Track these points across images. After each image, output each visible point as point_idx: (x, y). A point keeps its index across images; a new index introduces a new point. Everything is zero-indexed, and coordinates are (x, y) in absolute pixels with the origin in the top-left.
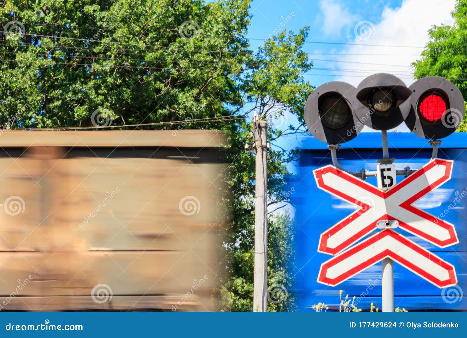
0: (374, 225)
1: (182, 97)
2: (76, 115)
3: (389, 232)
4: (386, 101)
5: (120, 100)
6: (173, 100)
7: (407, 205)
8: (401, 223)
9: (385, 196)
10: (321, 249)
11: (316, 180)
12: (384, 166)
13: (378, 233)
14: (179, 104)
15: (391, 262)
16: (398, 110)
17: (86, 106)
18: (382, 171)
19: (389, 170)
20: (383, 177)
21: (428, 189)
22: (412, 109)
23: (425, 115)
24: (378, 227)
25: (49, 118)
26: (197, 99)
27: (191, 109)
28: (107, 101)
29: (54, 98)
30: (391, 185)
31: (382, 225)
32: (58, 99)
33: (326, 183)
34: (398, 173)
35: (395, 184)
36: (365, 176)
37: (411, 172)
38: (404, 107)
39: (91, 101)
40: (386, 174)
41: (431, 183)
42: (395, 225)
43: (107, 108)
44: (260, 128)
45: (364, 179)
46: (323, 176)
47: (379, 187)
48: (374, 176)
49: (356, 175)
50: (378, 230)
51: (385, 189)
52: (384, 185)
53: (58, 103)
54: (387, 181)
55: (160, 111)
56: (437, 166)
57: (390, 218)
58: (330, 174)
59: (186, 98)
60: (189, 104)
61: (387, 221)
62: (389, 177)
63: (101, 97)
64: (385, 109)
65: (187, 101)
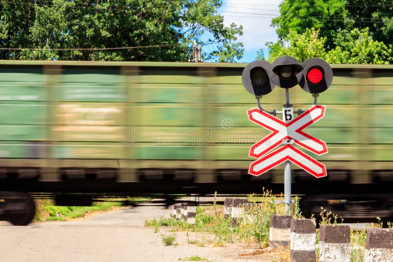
0: (280, 142)
1: (148, 24)
2: (87, 34)
3: (289, 146)
4: (289, 72)
5: (112, 25)
6: (143, 26)
7: (299, 131)
8: (296, 141)
9: (287, 125)
10: (251, 155)
11: (248, 116)
12: (287, 109)
13: (283, 147)
14: (146, 28)
15: (290, 163)
16: (296, 77)
17: (93, 29)
18: (286, 111)
19: (289, 111)
20: (286, 115)
21: (311, 122)
22: (303, 76)
23: (310, 80)
24: (283, 143)
25: (71, 36)
26: (156, 25)
27: (153, 31)
28: (105, 26)
29: (75, 24)
30: (290, 119)
31: (285, 142)
32: (77, 25)
33: (254, 117)
34: (294, 113)
35: (293, 119)
36: (276, 114)
37: (302, 112)
38: (299, 76)
39: (96, 26)
40: (288, 113)
41: (313, 119)
42: (292, 142)
43: (105, 30)
44: (197, 50)
45: (275, 115)
46: (252, 114)
47: (284, 120)
48: (281, 114)
49: (271, 113)
50: (283, 145)
51: (287, 121)
52: (287, 120)
53: (77, 27)
54: (288, 117)
55: (135, 32)
56: (316, 109)
57: (289, 138)
58: (256, 113)
59: (151, 25)
60: (152, 29)
61: (288, 140)
62: (290, 115)
63: (102, 24)
64: (288, 76)
65: (151, 27)
